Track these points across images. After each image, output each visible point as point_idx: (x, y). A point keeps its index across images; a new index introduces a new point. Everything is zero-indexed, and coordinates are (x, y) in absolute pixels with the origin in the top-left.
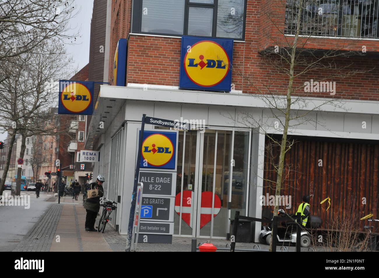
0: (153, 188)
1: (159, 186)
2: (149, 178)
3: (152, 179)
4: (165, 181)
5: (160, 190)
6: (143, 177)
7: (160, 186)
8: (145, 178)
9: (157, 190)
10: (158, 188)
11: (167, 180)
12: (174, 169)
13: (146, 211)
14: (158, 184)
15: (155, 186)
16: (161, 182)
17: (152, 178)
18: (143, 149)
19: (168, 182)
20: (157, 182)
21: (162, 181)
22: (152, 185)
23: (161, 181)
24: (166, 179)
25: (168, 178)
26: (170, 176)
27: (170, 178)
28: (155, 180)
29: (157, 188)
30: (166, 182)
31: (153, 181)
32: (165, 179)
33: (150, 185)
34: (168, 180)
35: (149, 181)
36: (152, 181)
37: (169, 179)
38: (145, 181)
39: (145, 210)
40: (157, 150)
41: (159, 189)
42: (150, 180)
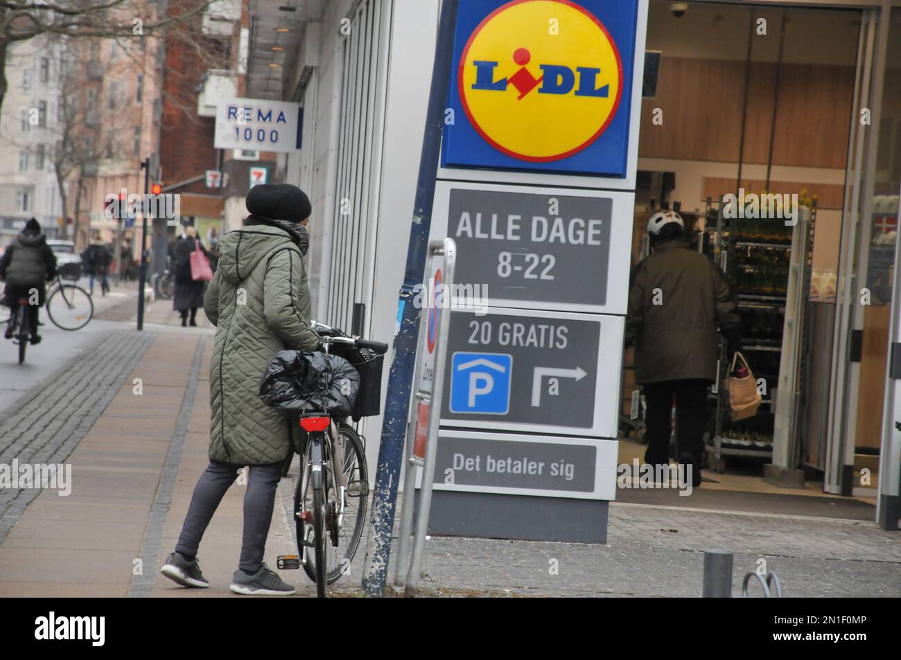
0: (518, 268)
1: (544, 260)
2: (495, 217)
3: (511, 227)
4: (576, 237)
5: (551, 278)
6: (465, 216)
7: (548, 260)
8: (479, 216)
9: (535, 277)
10: (541, 267)
11: (586, 229)
12: (621, 175)
13: (481, 384)
14: (541, 249)
15: (528, 259)
16: (557, 239)
17: (511, 218)
18: (470, 75)
19: (591, 242)
20: (534, 238)
21: (561, 235)
22: (509, 255)
23: (554, 234)
24: (582, 224)
25: (592, 223)
26: (602, 210)
27: (599, 222)
28: (524, 231)
29: (538, 271)
30: (581, 240)
31: (515, 232)
32: (577, 226)
33: (502, 255)
34: (591, 232)
35: (494, 236)
36: (510, 237)
37: (596, 227)
38: (479, 235)
39: (474, 376)
40: (537, 82)
41: (544, 276)
42: (502, 229)
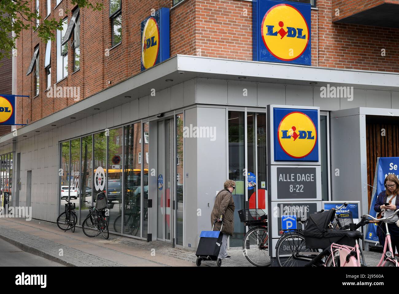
0: (295, 189)
1: (301, 187)
2: (288, 175)
3: (292, 177)
4: (308, 179)
5: (303, 191)
6: (281, 175)
7: (302, 186)
8: (284, 175)
9: (299, 191)
10: (300, 189)
11: (310, 177)
12: (317, 161)
13: (289, 224)
14: (300, 183)
15: (297, 187)
16: (303, 180)
17: (292, 175)
18: (281, 135)
19: (312, 180)
20: (298, 180)
21: (304, 179)
22: (292, 186)
23: (302, 179)
24: (309, 176)
25: (311, 175)
26: (313, 171)
27: (313, 175)
28: (295, 178)
29: (299, 190)
30: (309, 180)
31: (293, 179)
32: (308, 176)
33: (290, 186)
34: (312, 177)
35: (288, 180)
36: (292, 180)
37: (312, 176)
38: (284, 180)
39: (287, 222)
40: (298, 136)
41: (301, 191)
42: (290, 179)
